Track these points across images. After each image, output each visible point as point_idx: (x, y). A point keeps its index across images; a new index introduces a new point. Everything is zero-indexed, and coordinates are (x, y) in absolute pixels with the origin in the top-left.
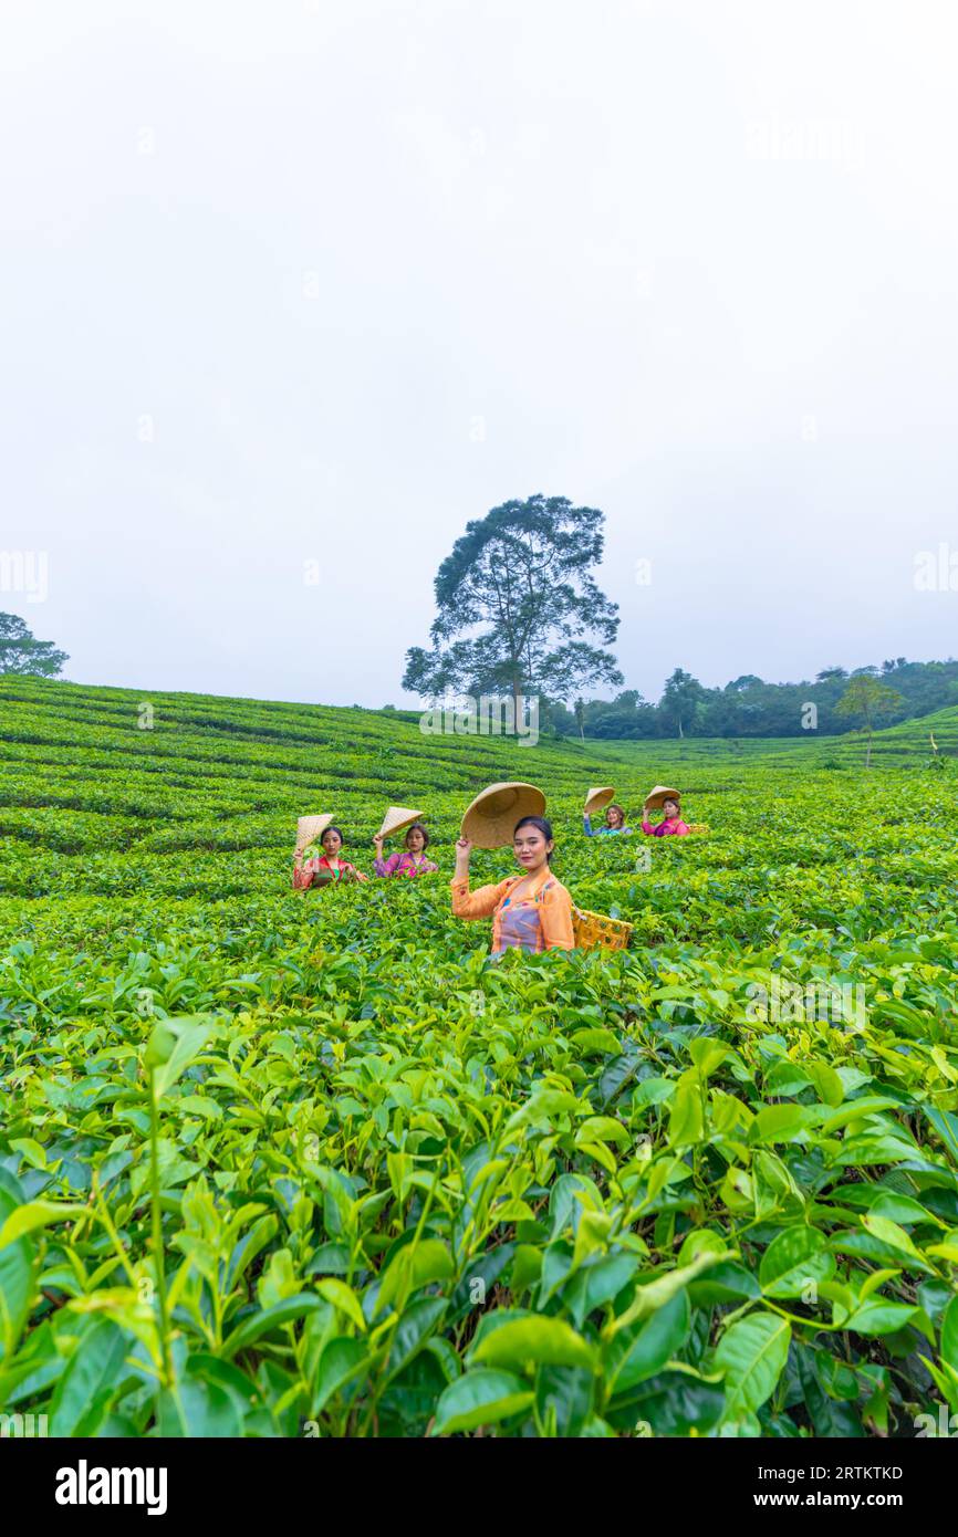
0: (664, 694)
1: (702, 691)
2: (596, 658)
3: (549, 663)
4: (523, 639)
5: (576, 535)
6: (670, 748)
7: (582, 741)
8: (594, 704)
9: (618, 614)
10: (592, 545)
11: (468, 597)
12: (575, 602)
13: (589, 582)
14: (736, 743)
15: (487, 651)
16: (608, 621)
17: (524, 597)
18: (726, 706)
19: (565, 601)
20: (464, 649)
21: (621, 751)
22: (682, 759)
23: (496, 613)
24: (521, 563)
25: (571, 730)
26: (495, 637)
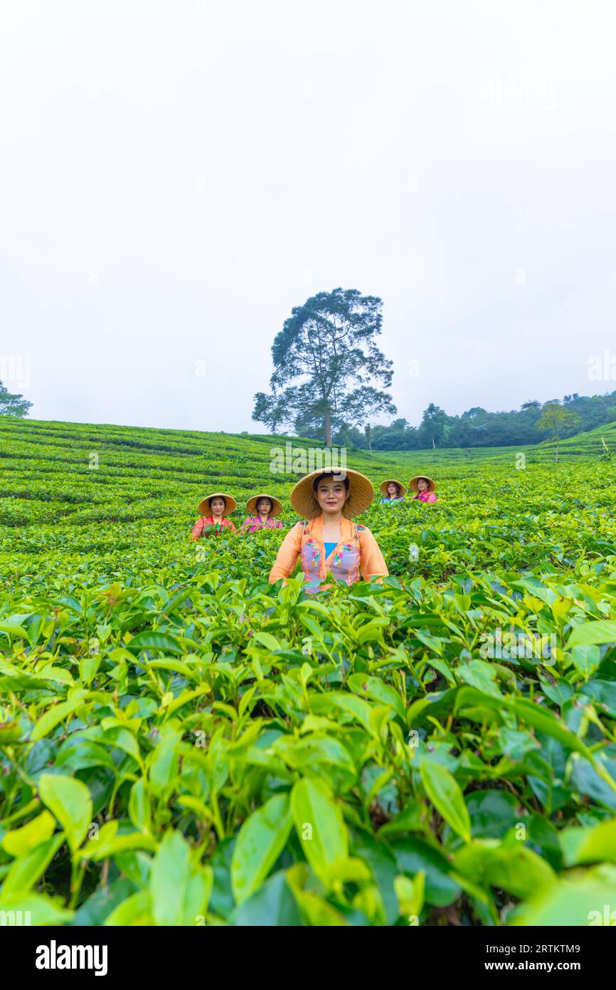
0: (423, 420)
1: (447, 418)
2: (379, 396)
3: (348, 400)
4: (331, 385)
5: (364, 315)
6: (426, 455)
7: (371, 452)
8: (377, 428)
9: (393, 368)
10: (375, 322)
11: (294, 359)
12: (364, 360)
13: (373, 346)
14: (469, 451)
15: (307, 394)
16: (386, 372)
17: (331, 358)
18: (463, 427)
19: (358, 359)
20: (292, 393)
21: (396, 458)
22: (435, 462)
23: (313, 369)
24: (328, 335)
25: (363, 445)
26: (312, 384)
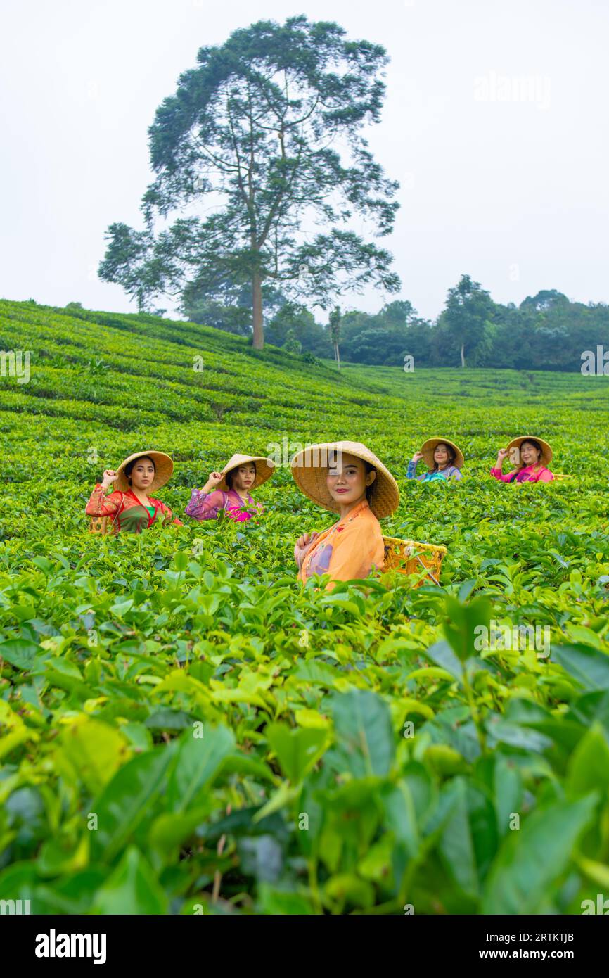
0: (445, 307)
1: (492, 307)
2: (366, 253)
3: (302, 256)
4: (268, 222)
5: (349, 80)
6: (447, 379)
7: (337, 364)
8: (352, 316)
9: (397, 197)
10: (369, 96)
11: (194, 157)
12: (341, 175)
13: (361, 147)
14: (531, 377)
15: (220, 236)
16: (384, 205)
17: (273, 162)
18: (521, 328)
19: (327, 171)
20: (187, 230)
21: (385, 380)
22: (463, 394)
23: (232, 182)
24: (270, 113)
25: (321, 349)
26: (231, 216)
